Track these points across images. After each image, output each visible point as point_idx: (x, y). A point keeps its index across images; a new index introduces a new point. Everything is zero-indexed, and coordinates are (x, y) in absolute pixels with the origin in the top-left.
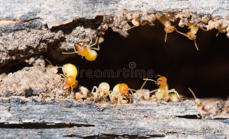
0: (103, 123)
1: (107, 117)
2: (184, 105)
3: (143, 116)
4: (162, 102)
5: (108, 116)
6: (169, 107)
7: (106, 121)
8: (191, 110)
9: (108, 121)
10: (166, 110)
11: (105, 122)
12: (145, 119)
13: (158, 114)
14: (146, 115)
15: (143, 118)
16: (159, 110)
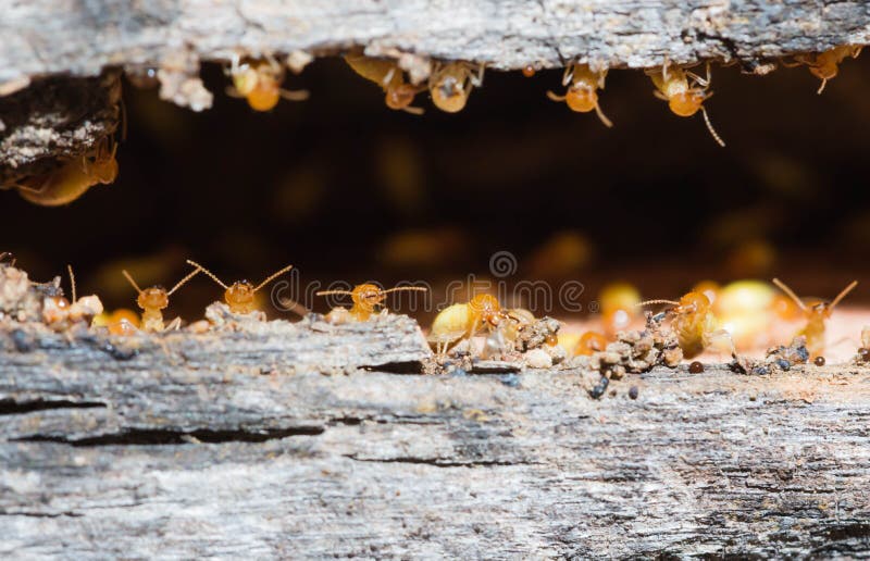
0: (133, 396)
1: (142, 379)
2: (381, 332)
3: (254, 370)
4: (313, 327)
5: (145, 374)
6: (336, 339)
7: (142, 390)
8: (402, 348)
9: (147, 389)
10: (327, 349)
11: (139, 394)
12: (262, 378)
13: (301, 362)
14: (265, 369)
15: (255, 378)
16: (304, 350)
